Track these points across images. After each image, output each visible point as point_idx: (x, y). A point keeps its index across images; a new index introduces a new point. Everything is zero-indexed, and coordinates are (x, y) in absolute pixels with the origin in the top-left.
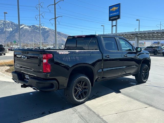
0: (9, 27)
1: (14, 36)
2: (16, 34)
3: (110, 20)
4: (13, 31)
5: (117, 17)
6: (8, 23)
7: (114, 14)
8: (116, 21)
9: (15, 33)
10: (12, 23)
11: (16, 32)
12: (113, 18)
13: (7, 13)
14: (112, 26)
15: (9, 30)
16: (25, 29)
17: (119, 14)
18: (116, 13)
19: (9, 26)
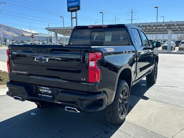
3: (69, 11)
5: (77, 8)
7: (73, 4)
8: (75, 12)
12: (72, 9)
14: (72, 18)
17: (79, 5)
18: (75, 3)
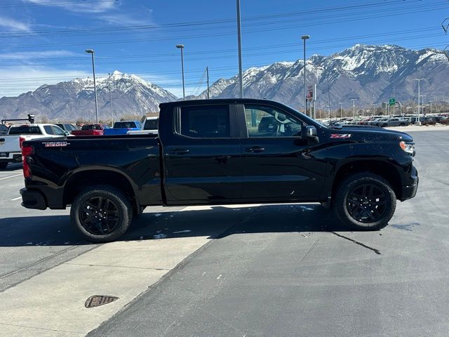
0: (388, 61)
1: (402, 85)
2: (408, 79)
4: (400, 71)
6: (389, 50)
9: (405, 75)
10: (398, 50)
11: (409, 73)
13: (308, 38)
15: (389, 70)
16: (436, 61)
19: (388, 58)
